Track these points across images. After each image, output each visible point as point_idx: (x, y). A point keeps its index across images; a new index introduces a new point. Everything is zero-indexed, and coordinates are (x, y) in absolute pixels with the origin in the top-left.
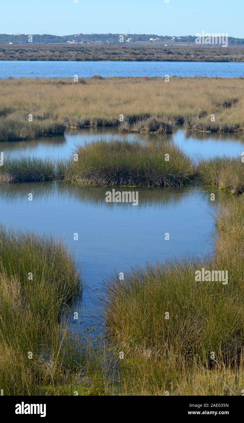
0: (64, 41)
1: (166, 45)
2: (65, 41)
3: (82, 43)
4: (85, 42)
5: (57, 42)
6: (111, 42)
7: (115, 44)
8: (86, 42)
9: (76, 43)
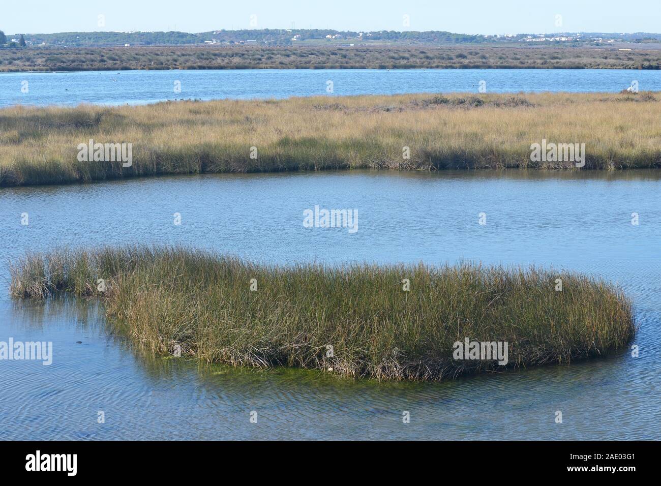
0: (200, 41)
1: (351, 45)
2: (202, 41)
3: (226, 43)
4: (232, 42)
5: (190, 42)
6: (270, 41)
7: (276, 43)
8: (234, 43)
9: (219, 43)
